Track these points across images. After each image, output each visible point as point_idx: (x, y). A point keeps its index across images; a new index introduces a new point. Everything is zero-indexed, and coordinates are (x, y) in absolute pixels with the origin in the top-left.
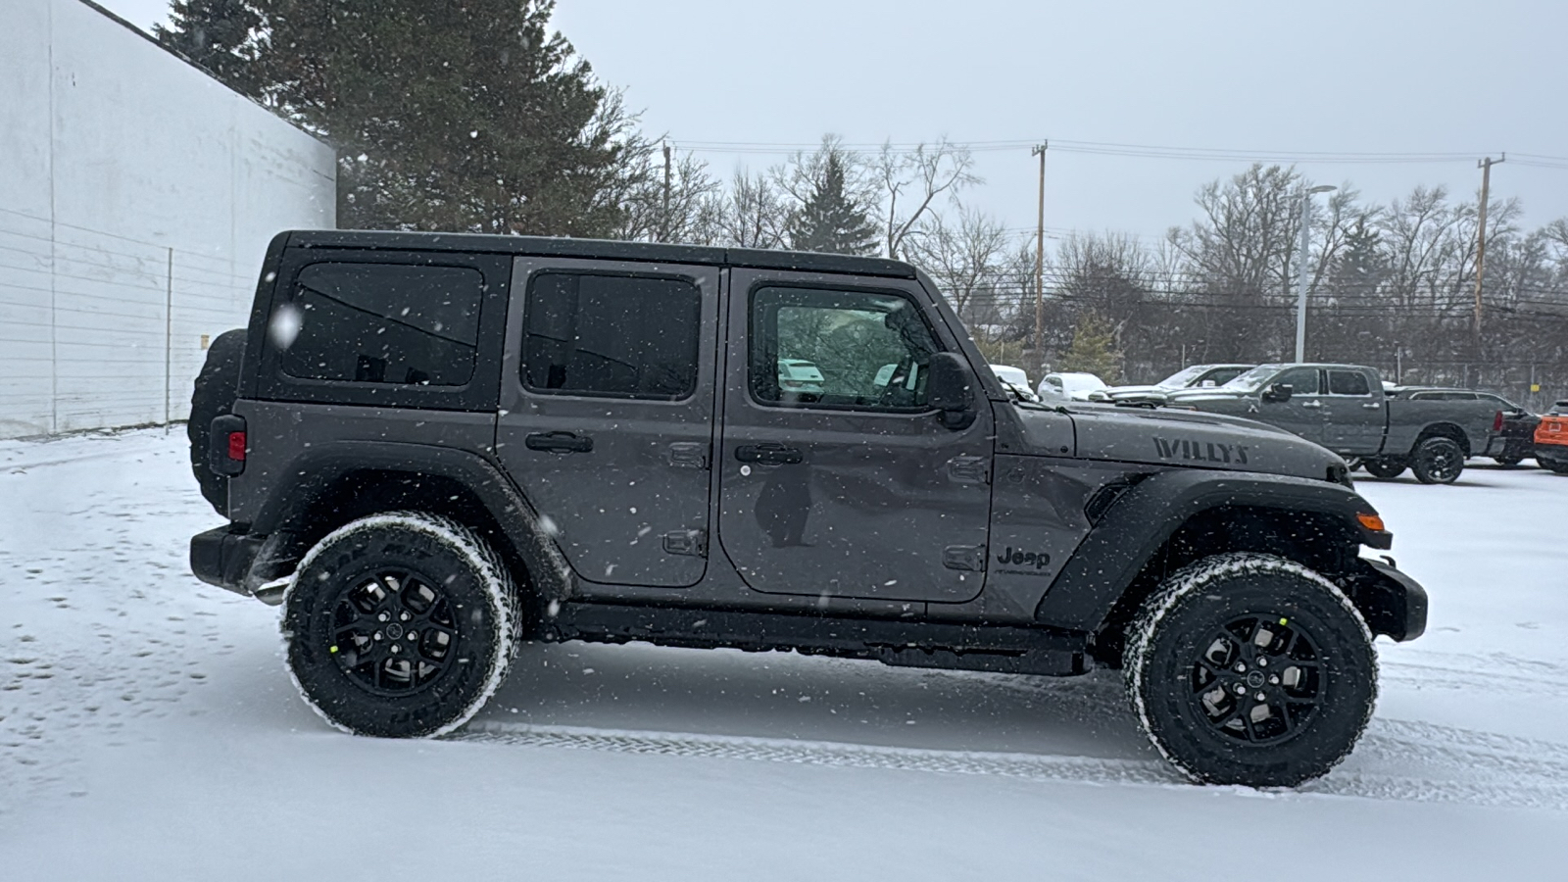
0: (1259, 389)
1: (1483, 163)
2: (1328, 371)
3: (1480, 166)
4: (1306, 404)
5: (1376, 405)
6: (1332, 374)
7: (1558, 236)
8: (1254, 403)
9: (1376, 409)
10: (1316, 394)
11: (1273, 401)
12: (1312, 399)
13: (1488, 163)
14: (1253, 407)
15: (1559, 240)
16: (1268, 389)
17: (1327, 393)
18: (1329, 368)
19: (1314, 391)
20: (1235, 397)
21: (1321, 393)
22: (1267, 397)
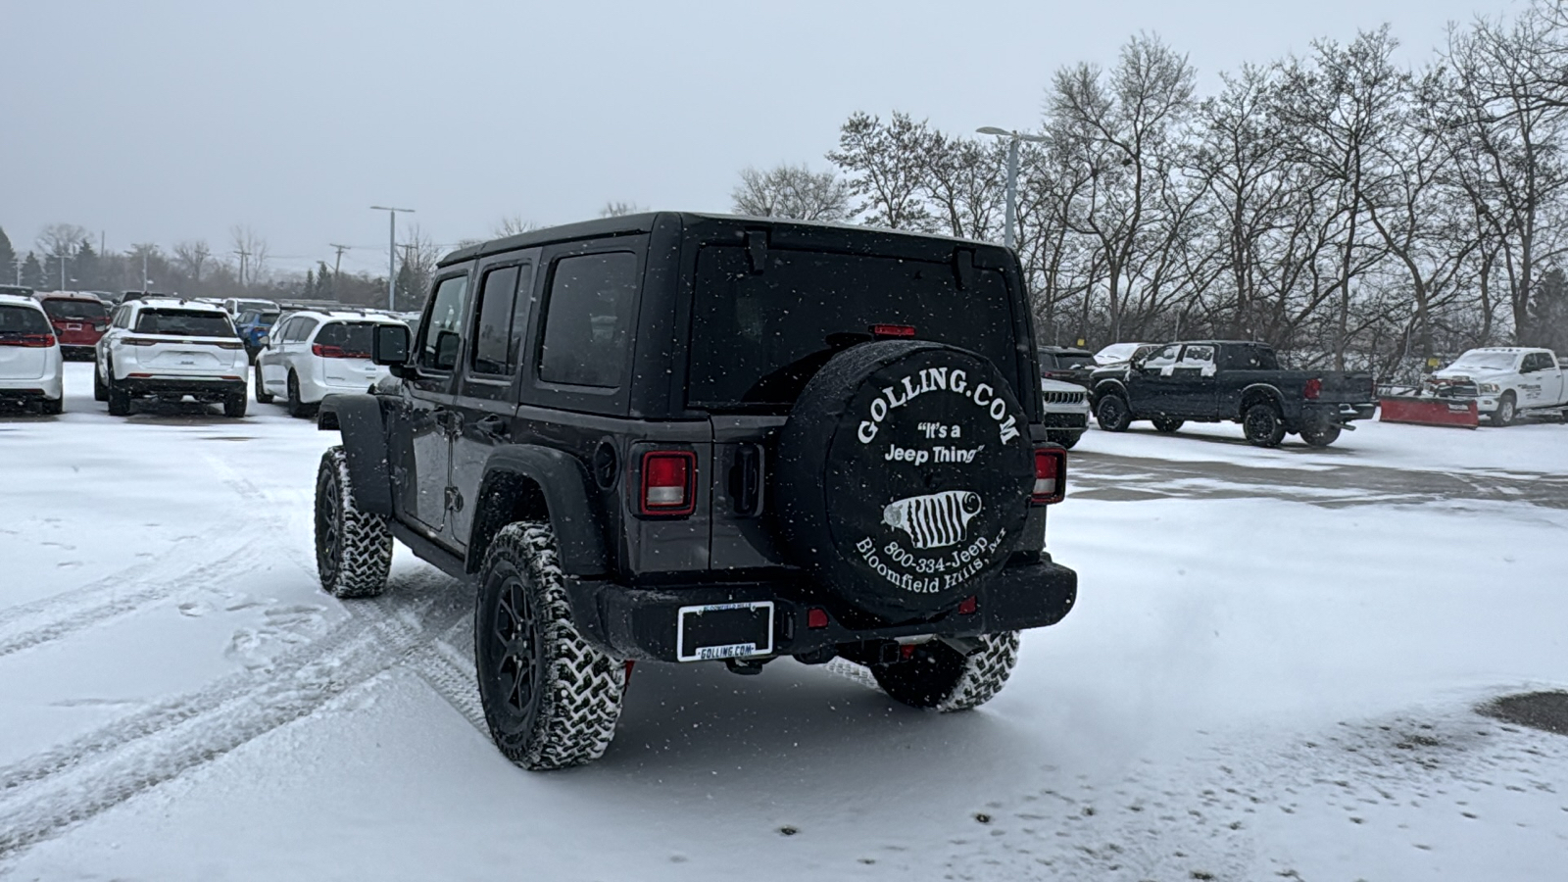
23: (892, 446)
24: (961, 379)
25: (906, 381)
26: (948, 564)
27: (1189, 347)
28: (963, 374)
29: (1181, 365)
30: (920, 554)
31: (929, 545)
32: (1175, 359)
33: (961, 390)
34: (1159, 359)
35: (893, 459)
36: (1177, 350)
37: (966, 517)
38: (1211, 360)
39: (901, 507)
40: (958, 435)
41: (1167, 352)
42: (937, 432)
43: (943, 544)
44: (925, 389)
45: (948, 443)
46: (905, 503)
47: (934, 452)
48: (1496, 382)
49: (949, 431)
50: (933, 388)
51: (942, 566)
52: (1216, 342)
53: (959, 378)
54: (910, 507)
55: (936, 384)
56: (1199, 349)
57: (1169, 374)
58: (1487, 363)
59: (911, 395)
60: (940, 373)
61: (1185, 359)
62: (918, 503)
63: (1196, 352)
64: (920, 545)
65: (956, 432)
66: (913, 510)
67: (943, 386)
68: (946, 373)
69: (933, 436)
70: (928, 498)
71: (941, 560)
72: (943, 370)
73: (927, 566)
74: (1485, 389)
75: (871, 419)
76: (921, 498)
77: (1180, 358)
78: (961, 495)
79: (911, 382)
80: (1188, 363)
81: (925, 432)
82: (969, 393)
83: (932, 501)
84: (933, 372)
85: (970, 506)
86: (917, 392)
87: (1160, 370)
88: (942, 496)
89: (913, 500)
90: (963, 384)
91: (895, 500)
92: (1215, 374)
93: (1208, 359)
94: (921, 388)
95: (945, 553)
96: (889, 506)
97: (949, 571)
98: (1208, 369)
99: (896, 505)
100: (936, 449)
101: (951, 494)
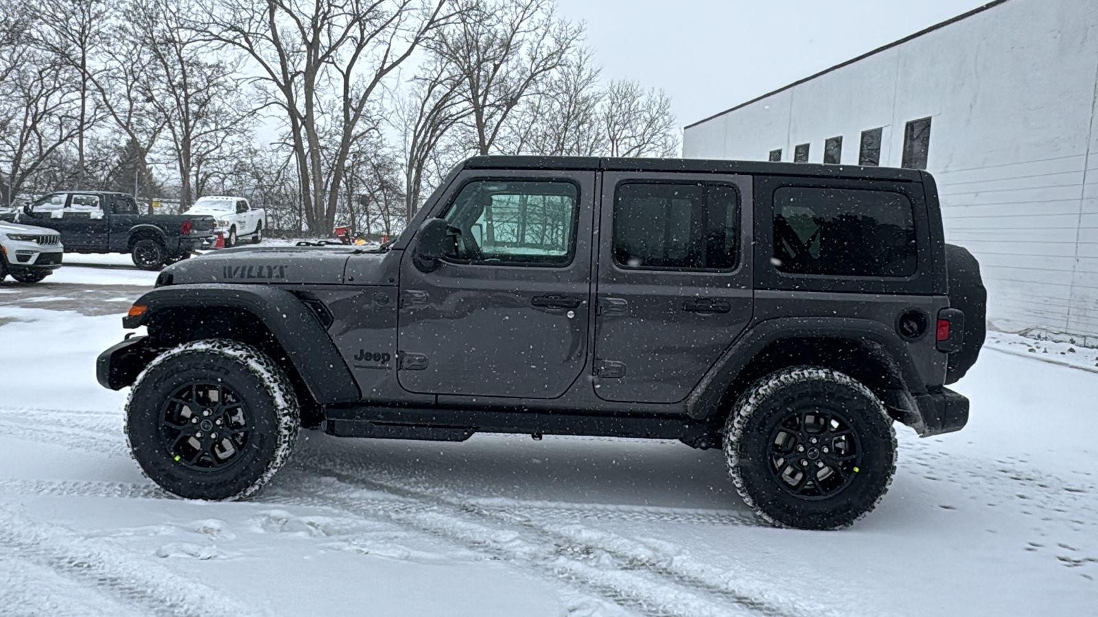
27: (74, 196)
29: (68, 210)
32: (63, 205)
34: (46, 205)
36: (64, 198)
38: (98, 205)
41: (54, 199)
48: (228, 220)
52: (100, 192)
56: (84, 197)
57: (60, 216)
58: (216, 207)
61: (72, 205)
63: (82, 200)
74: (222, 223)
77: (68, 204)
80: (75, 208)
87: (50, 213)
92: (103, 217)
93: (95, 205)
98: (97, 213)
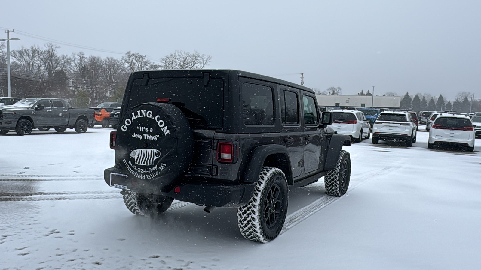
0: (33, 106)
1: (6, 31)
2: (52, 100)
3: (5, 32)
4: (48, 111)
5: (66, 111)
6: (53, 101)
7: (13, 55)
8: (33, 111)
9: (66, 112)
10: (50, 108)
11: (39, 110)
12: (49, 109)
13: (8, 32)
14: (33, 112)
15: (13, 56)
16: (36, 106)
17: (53, 107)
18: (52, 99)
19: (49, 107)
20: (26, 109)
21: (51, 107)
22: (36, 109)
23: (134, 133)
24: (151, 114)
25: (133, 114)
26: (148, 171)
28: (151, 112)
30: (138, 166)
31: (140, 164)
33: (151, 117)
35: (135, 137)
37: (156, 158)
39: (137, 152)
40: (152, 131)
42: (144, 130)
43: (145, 164)
44: (139, 116)
45: (149, 133)
46: (138, 150)
47: (144, 136)
49: (149, 130)
50: (142, 116)
51: (146, 172)
53: (150, 113)
54: (139, 152)
55: (143, 115)
59: (135, 118)
60: (144, 111)
62: (142, 151)
64: (137, 163)
65: (151, 130)
66: (140, 153)
67: (145, 116)
68: (146, 111)
69: (143, 131)
70: (145, 150)
71: (146, 170)
72: (145, 111)
73: (141, 170)
75: (125, 125)
76: (143, 150)
78: (155, 151)
79: (134, 114)
81: (140, 129)
82: (153, 118)
83: (147, 151)
84: (142, 111)
85: (157, 154)
86: (137, 117)
88: (150, 150)
89: (140, 150)
90: (151, 115)
91: (135, 149)
94: (138, 116)
95: (147, 168)
96: (133, 151)
97: (148, 174)
99: (135, 151)
100: (145, 135)
101: (153, 150)
